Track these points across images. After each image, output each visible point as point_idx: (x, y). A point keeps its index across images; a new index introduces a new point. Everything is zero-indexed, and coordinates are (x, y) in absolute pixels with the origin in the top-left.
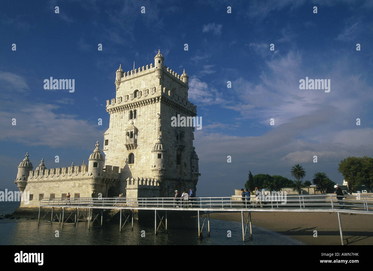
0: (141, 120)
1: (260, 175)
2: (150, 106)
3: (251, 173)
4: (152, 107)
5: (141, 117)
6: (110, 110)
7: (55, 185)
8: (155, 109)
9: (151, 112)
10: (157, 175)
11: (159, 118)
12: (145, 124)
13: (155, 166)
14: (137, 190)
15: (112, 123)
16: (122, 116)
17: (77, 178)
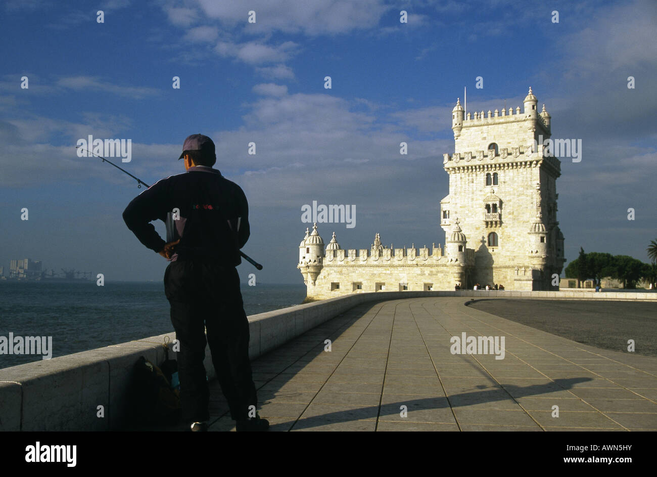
0: (507, 189)
1: (596, 254)
2: (522, 170)
3: (583, 251)
4: (525, 173)
5: (506, 184)
6: (451, 169)
7: (384, 272)
8: (530, 176)
9: (524, 180)
10: (541, 263)
11: (539, 189)
12: (514, 194)
13: (537, 252)
14: (531, 282)
15: (454, 188)
16: (473, 179)
17: (426, 263)
